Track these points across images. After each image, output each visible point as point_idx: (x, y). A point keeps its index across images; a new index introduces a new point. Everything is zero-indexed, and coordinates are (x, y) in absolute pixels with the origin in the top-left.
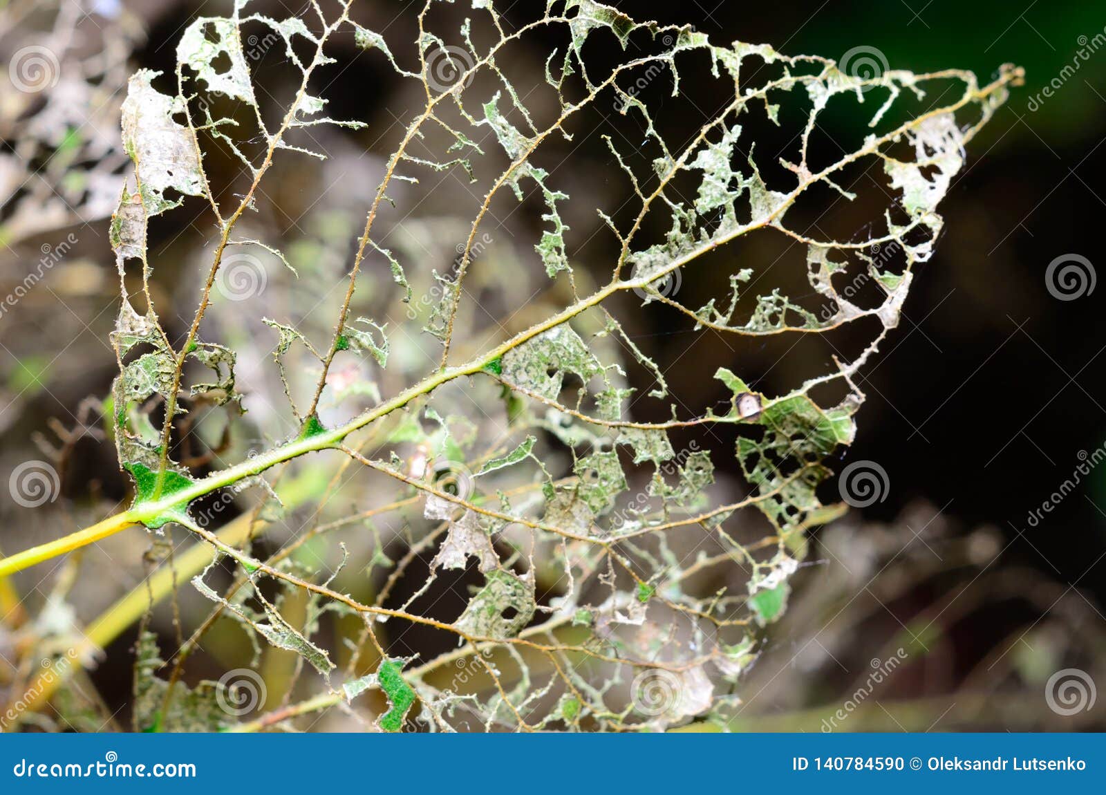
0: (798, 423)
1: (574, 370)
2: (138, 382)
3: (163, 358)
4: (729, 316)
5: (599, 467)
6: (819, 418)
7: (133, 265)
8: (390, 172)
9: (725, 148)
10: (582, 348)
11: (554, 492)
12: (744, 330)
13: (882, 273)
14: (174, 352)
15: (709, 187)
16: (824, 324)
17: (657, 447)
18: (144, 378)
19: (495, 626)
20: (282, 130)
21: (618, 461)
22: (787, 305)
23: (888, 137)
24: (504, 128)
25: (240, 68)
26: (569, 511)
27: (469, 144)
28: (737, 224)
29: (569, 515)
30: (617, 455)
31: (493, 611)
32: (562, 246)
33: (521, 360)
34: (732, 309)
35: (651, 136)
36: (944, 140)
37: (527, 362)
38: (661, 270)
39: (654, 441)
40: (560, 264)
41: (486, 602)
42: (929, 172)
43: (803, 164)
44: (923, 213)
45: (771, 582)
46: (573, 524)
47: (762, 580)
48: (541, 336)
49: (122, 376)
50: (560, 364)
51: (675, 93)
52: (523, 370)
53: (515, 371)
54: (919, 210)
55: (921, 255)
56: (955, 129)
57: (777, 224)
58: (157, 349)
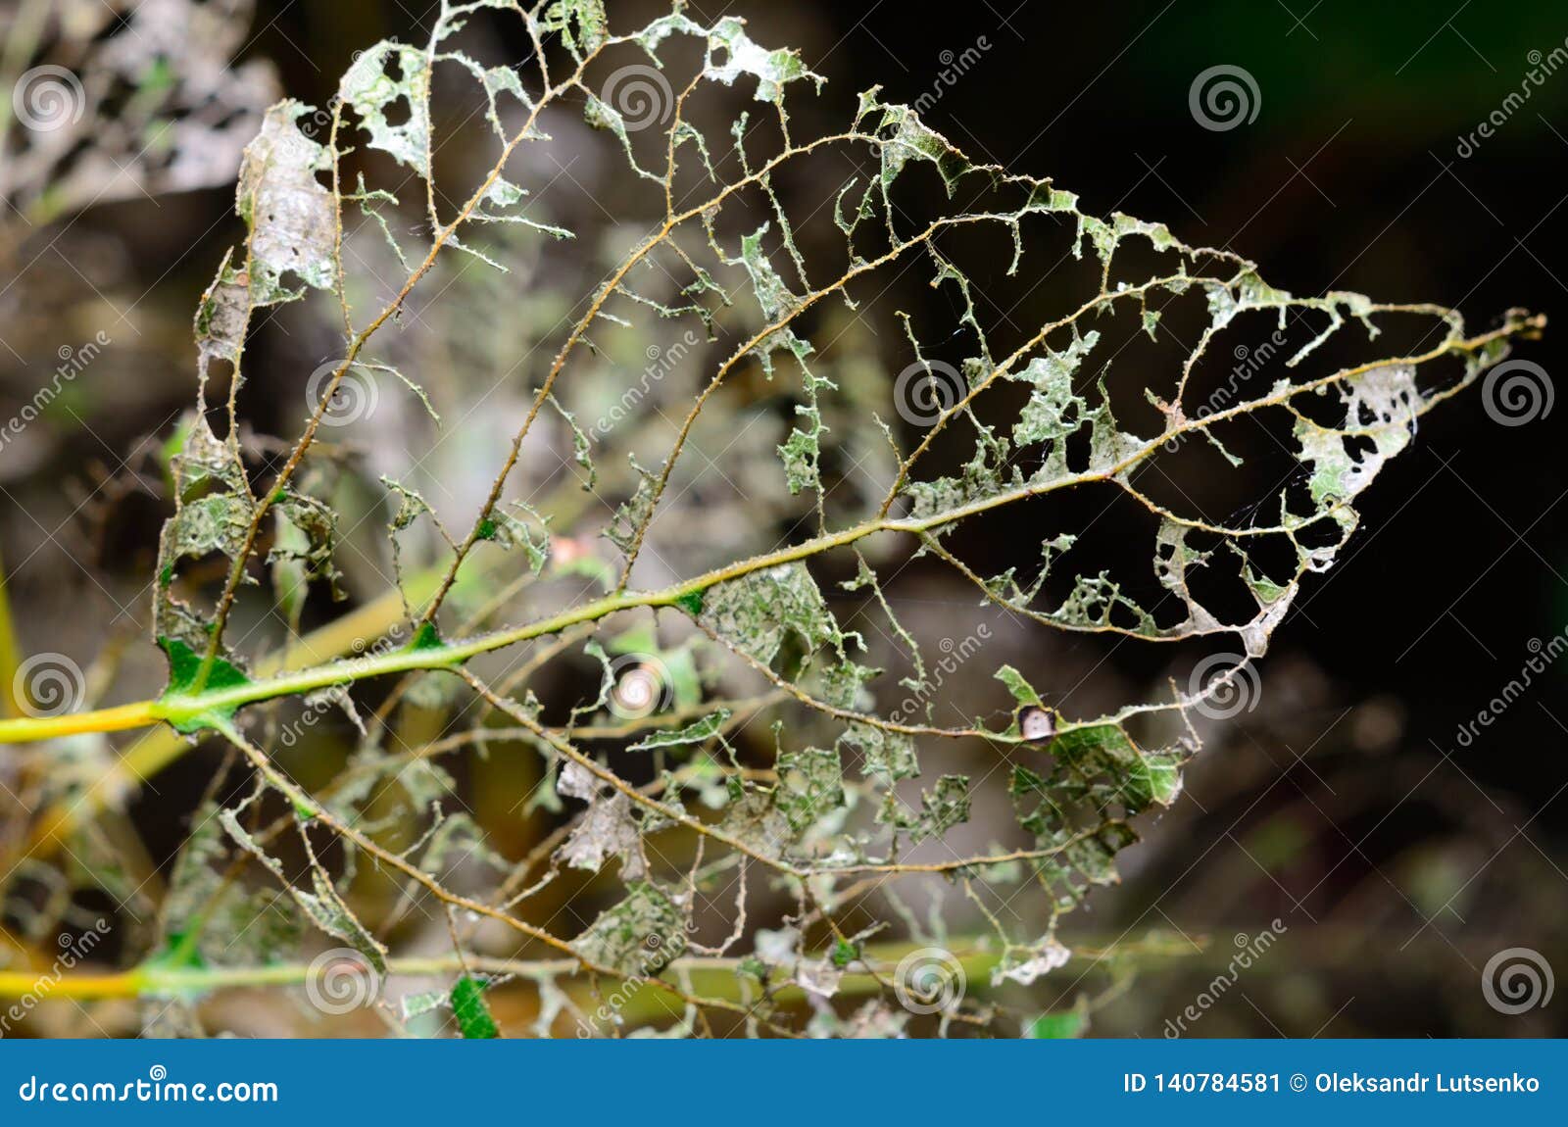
0: (1105, 761)
1: (799, 627)
2: (197, 529)
3: (237, 504)
4: (1032, 594)
5: (811, 768)
6: (1133, 762)
7: (221, 368)
8: (596, 306)
9: (1067, 362)
10: (816, 601)
11: (742, 789)
12: (1049, 618)
13: (1258, 577)
14: (254, 499)
15: (1037, 410)
16: (1164, 632)
17: (898, 758)
18: (206, 525)
19: (629, 956)
20: (458, 221)
21: (839, 765)
22: (1115, 596)
23: (1309, 386)
24: (764, 274)
25: (420, 122)
26: (759, 822)
27: (714, 288)
28: (1067, 470)
29: (758, 826)
30: (839, 758)
31: (628, 936)
32: (816, 454)
33: (730, 600)
34: (1037, 586)
35: (968, 324)
36: (1394, 403)
37: (738, 605)
38: (947, 514)
39: (894, 748)
40: (808, 479)
41: (622, 922)
42: (1357, 447)
43: (1177, 402)
44: (1335, 503)
45: (1025, 974)
46: (761, 840)
47: (1014, 968)
48: (764, 573)
49: (177, 517)
50: (783, 617)
51: (1012, 271)
52: (731, 614)
53: (719, 613)
54: (1330, 498)
55: (1318, 563)
56: (1412, 390)
57: (1122, 480)
58: (231, 490)
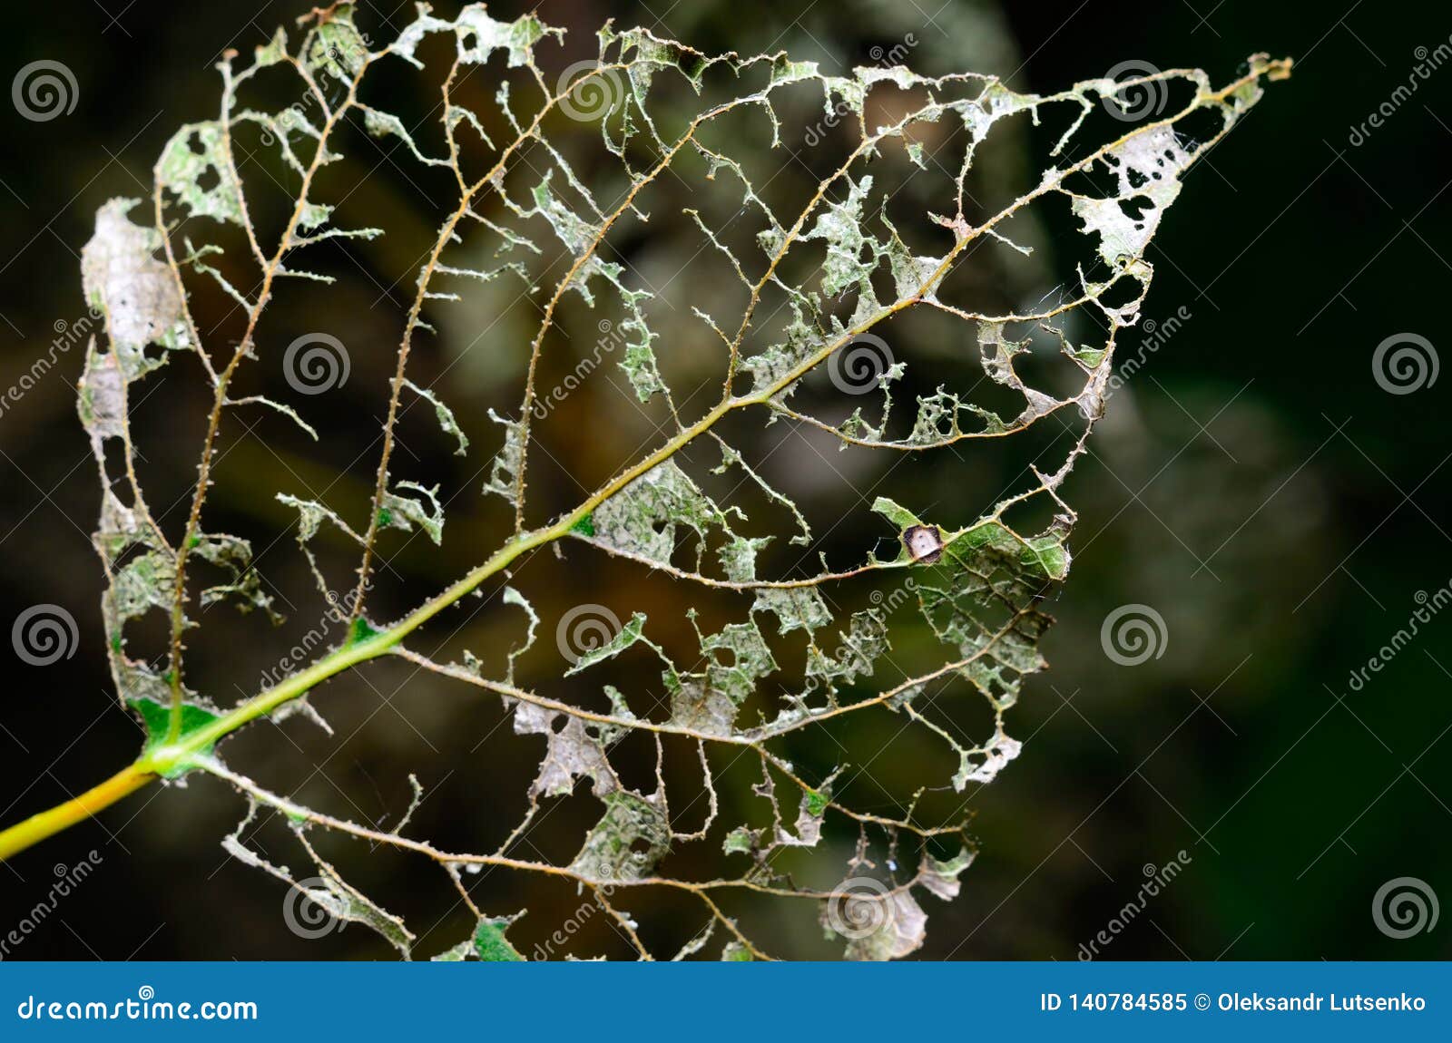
0: (996, 558)
1: (686, 520)
2: (133, 593)
3: (159, 559)
4: (882, 427)
5: (735, 644)
6: (1021, 550)
7: (113, 445)
8: (422, 290)
9: (851, 207)
10: (692, 490)
11: (679, 682)
12: (905, 443)
13: (1078, 348)
14: (173, 551)
15: (836, 260)
16: (1010, 425)
17: (808, 611)
18: (139, 587)
19: (625, 864)
20: (281, 252)
21: (759, 633)
22: (958, 405)
23: (1076, 167)
24: (560, 215)
25: (230, 179)
26: (703, 706)
27: (521, 242)
28: (879, 305)
29: (704, 711)
30: (756, 626)
31: (619, 846)
32: (653, 360)
33: (618, 515)
34: (885, 418)
35: (752, 203)
36: (1161, 163)
37: (625, 517)
38: (784, 376)
39: (803, 602)
40: (653, 385)
41: (609, 834)
42: (1133, 208)
43: (960, 215)
44: (1128, 262)
45: (985, 773)
46: (710, 723)
47: (974, 771)
48: (639, 481)
49: (112, 588)
50: (668, 515)
51: (776, 142)
52: (621, 528)
53: (611, 530)
54: (1122, 259)
55: (1127, 318)
56: (1175, 148)
57: (931, 299)
58: (152, 549)
